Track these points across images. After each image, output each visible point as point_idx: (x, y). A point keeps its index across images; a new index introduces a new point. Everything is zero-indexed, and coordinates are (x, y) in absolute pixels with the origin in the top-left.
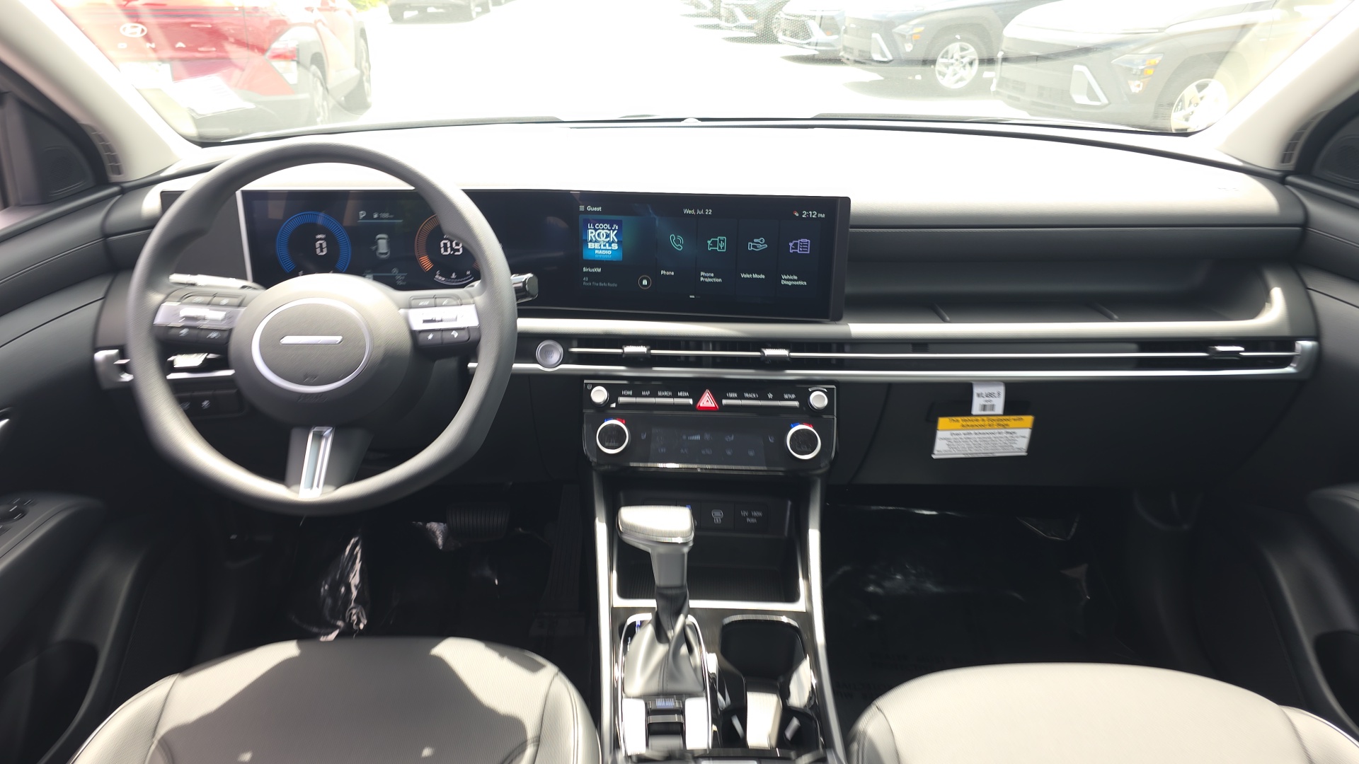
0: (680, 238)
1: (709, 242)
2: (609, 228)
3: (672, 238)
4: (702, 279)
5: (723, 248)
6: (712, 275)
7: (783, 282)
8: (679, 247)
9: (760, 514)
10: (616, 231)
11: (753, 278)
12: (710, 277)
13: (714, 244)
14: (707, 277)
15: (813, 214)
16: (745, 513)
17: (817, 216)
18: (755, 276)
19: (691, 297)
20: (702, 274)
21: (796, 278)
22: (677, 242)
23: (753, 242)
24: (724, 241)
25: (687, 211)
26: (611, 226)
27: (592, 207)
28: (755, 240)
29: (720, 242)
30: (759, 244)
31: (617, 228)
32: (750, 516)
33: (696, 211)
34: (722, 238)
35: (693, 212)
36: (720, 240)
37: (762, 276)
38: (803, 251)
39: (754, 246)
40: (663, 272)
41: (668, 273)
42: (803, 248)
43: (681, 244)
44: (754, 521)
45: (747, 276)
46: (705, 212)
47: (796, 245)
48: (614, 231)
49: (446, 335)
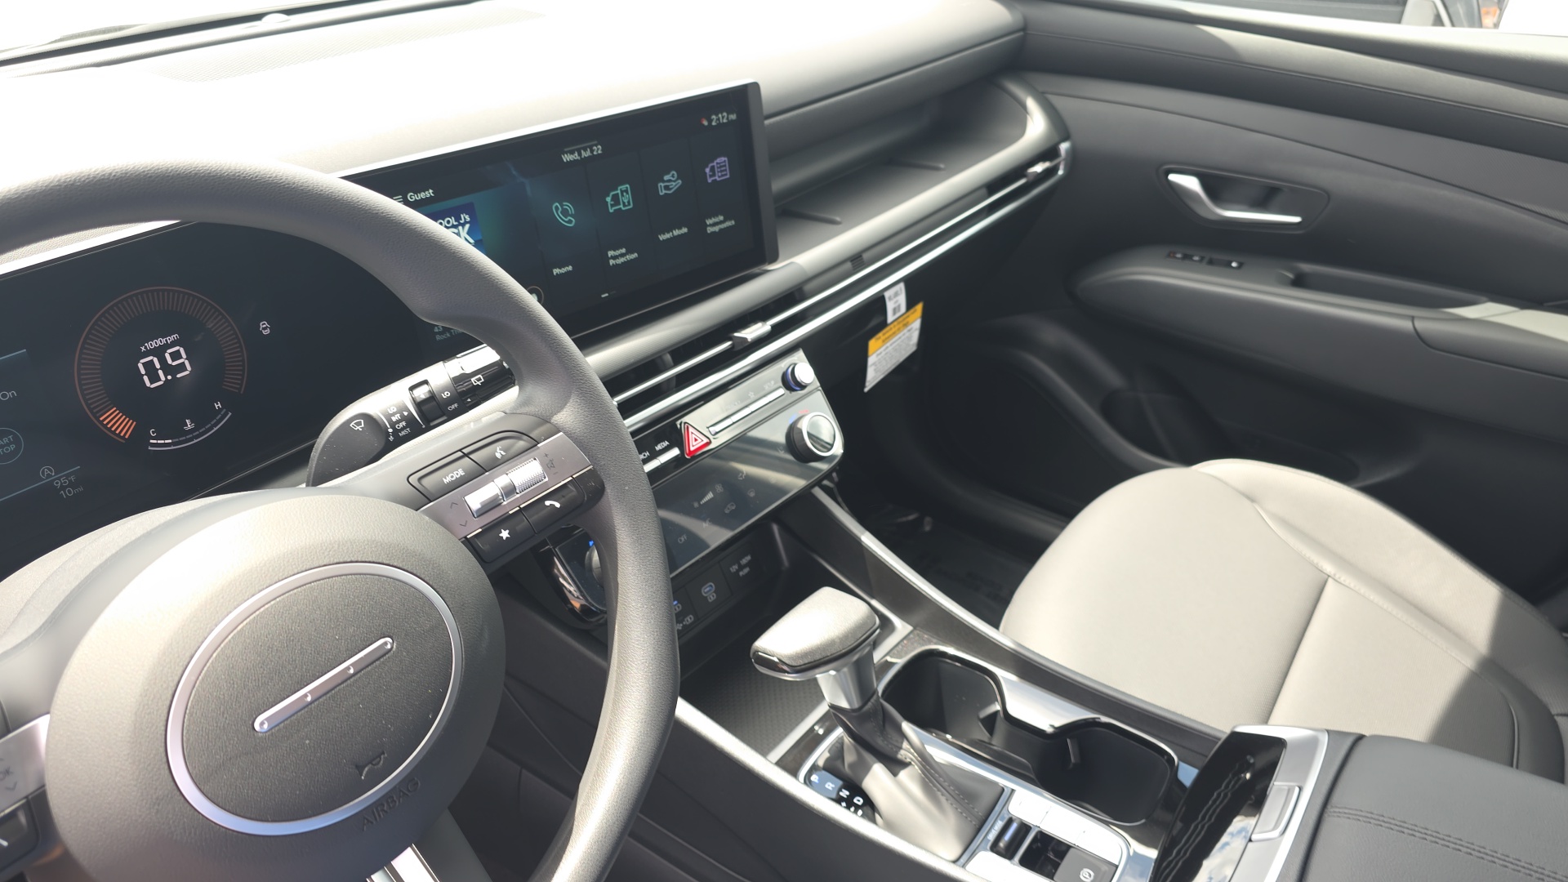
0: (568, 206)
1: (608, 199)
2: (455, 223)
3: (557, 208)
4: (612, 262)
5: (629, 204)
6: (624, 251)
7: (710, 230)
8: (570, 222)
9: (748, 558)
10: (467, 226)
11: (674, 238)
12: (622, 255)
13: (616, 199)
14: (618, 257)
15: (723, 117)
16: (734, 568)
17: (728, 118)
18: (676, 232)
19: (603, 296)
20: (611, 253)
21: (721, 218)
22: (565, 213)
23: (664, 181)
24: (626, 191)
25: (567, 158)
26: (458, 219)
27: (416, 192)
28: (666, 178)
29: (622, 195)
30: (671, 182)
31: (468, 219)
32: (741, 568)
33: (580, 154)
34: (623, 187)
35: (576, 156)
36: (622, 192)
37: (685, 230)
38: (722, 176)
39: (667, 188)
40: (556, 271)
41: (564, 270)
42: (721, 171)
43: (572, 216)
44: (746, 570)
45: (667, 236)
46: (592, 151)
47: (712, 169)
48: (463, 225)
49: (535, 517)
